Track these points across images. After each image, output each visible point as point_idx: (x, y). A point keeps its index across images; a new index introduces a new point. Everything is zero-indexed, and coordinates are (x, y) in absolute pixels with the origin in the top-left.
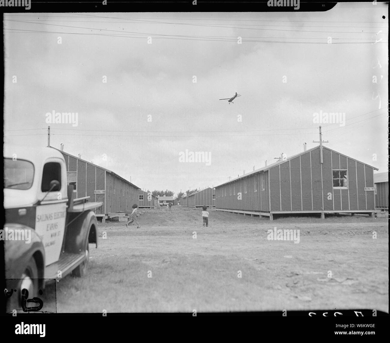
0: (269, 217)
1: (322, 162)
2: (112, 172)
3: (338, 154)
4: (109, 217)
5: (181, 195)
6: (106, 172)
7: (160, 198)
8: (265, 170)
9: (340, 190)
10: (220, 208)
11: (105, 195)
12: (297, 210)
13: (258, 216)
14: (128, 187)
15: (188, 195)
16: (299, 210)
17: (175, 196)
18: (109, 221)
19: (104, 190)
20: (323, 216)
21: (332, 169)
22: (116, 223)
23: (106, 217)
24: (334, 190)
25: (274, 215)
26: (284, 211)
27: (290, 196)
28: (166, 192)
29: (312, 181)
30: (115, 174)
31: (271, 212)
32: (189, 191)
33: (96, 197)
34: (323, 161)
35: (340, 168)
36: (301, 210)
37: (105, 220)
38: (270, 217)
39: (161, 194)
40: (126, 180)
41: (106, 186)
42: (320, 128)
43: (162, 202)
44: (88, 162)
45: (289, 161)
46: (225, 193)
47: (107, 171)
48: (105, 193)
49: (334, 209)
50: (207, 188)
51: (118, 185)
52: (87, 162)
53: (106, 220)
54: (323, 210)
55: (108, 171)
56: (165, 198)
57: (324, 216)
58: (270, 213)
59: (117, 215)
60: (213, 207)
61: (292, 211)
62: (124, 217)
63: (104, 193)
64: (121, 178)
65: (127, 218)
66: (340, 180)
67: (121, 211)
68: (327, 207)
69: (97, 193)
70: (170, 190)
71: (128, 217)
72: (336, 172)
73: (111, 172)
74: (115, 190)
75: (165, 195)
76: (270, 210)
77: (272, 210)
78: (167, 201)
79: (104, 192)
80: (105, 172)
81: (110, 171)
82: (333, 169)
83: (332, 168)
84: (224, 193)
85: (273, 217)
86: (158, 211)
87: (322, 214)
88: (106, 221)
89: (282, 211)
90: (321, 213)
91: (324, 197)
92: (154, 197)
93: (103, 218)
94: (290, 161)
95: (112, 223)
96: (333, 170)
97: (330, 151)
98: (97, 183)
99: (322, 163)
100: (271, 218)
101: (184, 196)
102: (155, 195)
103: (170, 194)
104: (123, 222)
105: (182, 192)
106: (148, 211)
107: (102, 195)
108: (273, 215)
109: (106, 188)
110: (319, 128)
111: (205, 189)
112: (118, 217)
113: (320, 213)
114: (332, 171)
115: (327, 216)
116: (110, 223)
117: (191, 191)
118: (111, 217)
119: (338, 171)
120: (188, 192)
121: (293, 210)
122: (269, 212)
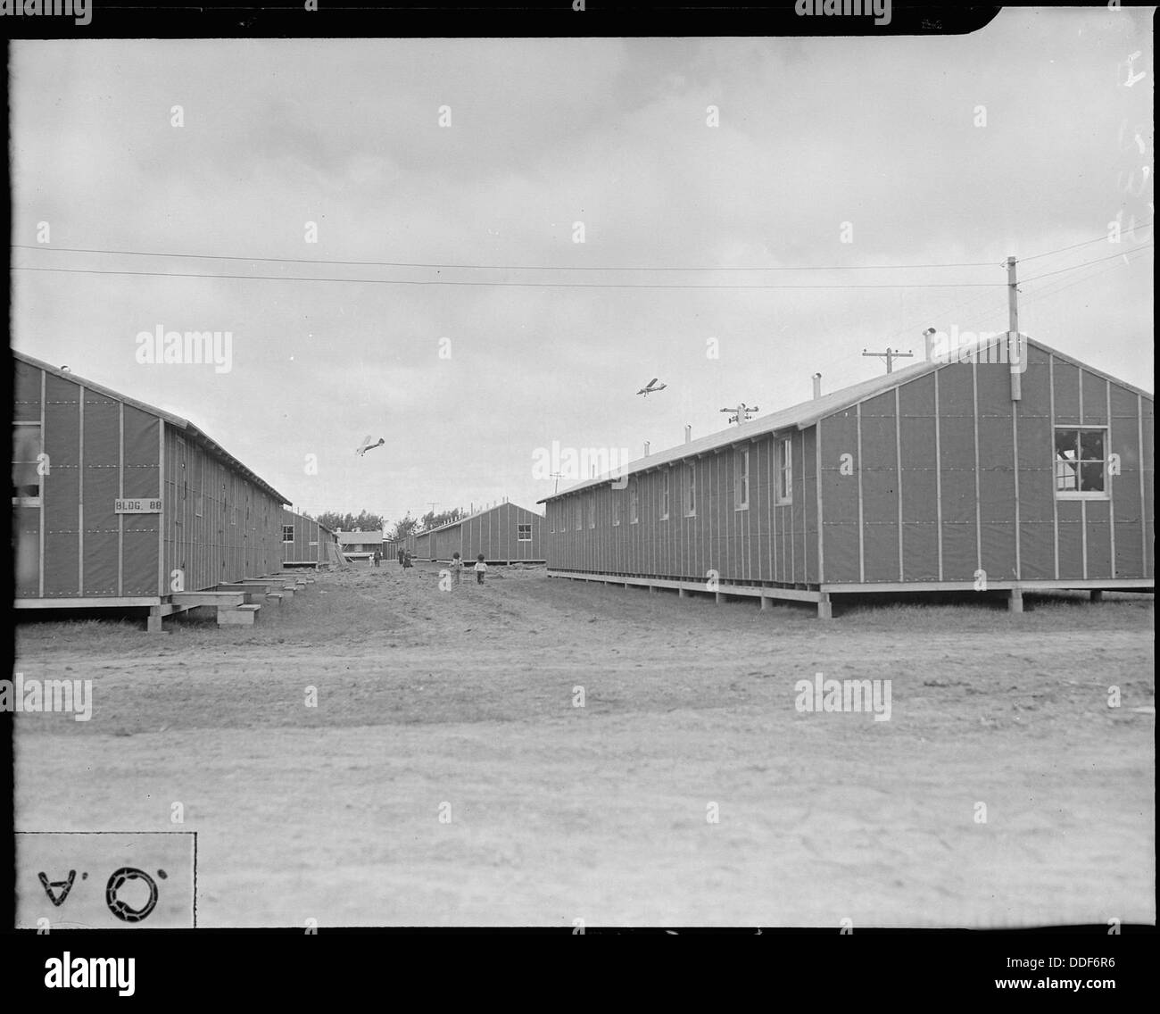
0: (813, 606)
1: (1017, 395)
2: (191, 428)
3: (1074, 365)
4: (175, 607)
5: (406, 527)
6: (167, 424)
7: (345, 538)
8: (802, 424)
9: (1081, 501)
10: (567, 571)
11: (162, 518)
12: (921, 581)
13: (757, 600)
14: (249, 493)
15: (429, 529)
16: (928, 581)
17: (390, 530)
18: (177, 626)
19: (155, 500)
20: (1017, 603)
21: (1053, 422)
22: (204, 635)
23: (166, 610)
24: (1060, 502)
25: (834, 597)
26: (874, 581)
27: (898, 525)
28: (360, 517)
29: (977, 467)
30: (202, 436)
31: (823, 588)
32: (432, 514)
33: (121, 526)
34: (1022, 390)
35: (1081, 421)
36: (937, 581)
37: (160, 619)
38: (821, 606)
39: (348, 524)
40: (242, 467)
41: (166, 482)
42: (1012, 264)
43: (351, 547)
44: (91, 384)
45: (895, 389)
46: (591, 518)
47: (169, 419)
48: (161, 511)
49: (1057, 576)
50: (499, 504)
51: (215, 483)
52: (82, 381)
53: (165, 619)
54: (1019, 577)
55: (174, 422)
56: (358, 537)
57: (1021, 600)
58: (819, 590)
59: (208, 600)
60: (524, 565)
61: (905, 582)
62: (238, 608)
63: (155, 511)
64: (225, 454)
65: (250, 610)
66: (1082, 464)
67: (224, 583)
68: (1032, 567)
69: (125, 512)
70: (374, 511)
71: (256, 607)
72: (1065, 434)
73: (185, 426)
74: (200, 502)
75: (358, 529)
76: (821, 580)
77: (829, 579)
78: (366, 547)
79: (158, 505)
80: (162, 422)
81: (182, 421)
82: (1056, 424)
83: (1053, 419)
84: (586, 520)
85: (833, 607)
86: (344, 578)
87: (1014, 592)
88: (166, 623)
89: (865, 583)
90: (1010, 591)
91: (1021, 530)
92: (328, 532)
93: (152, 612)
94: (897, 390)
95: (191, 635)
96: (1057, 426)
97: (1049, 354)
98: (125, 467)
99: (1016, 401)
100: (825, 609)
101: (417, 531)
102: (329, 526)
103: (373, 524)
104: (235, 626)
105: (411, 519)
106: (316, 580)
107: (149, 518)
108: (831, 600)
109: (166, 488)
110: (1007, 266)
111: (492, 507)
112: (216, 608)
113: (1008, 592)
114: (1053, 430)
115: (1031, 600)
116: (184, 633)
117: (439, 516)
118: (185, 608)
119: (1073, 433)
120: (429, 519)
121: (909, 580)
122: (816, 588)
